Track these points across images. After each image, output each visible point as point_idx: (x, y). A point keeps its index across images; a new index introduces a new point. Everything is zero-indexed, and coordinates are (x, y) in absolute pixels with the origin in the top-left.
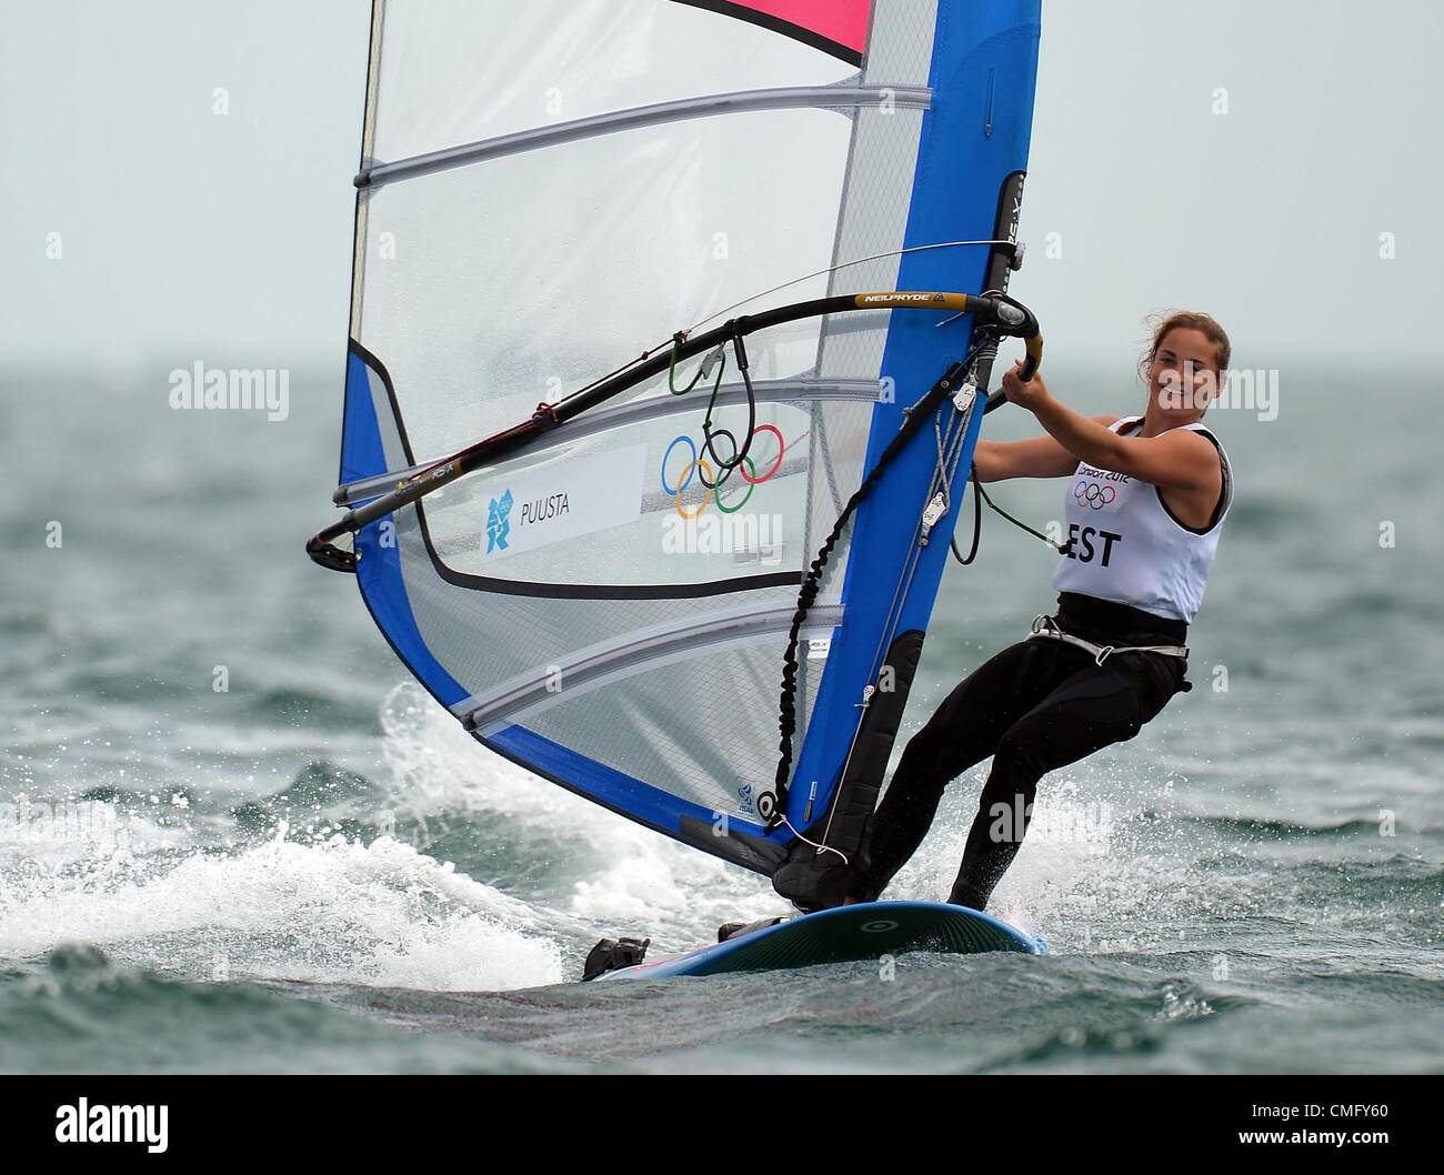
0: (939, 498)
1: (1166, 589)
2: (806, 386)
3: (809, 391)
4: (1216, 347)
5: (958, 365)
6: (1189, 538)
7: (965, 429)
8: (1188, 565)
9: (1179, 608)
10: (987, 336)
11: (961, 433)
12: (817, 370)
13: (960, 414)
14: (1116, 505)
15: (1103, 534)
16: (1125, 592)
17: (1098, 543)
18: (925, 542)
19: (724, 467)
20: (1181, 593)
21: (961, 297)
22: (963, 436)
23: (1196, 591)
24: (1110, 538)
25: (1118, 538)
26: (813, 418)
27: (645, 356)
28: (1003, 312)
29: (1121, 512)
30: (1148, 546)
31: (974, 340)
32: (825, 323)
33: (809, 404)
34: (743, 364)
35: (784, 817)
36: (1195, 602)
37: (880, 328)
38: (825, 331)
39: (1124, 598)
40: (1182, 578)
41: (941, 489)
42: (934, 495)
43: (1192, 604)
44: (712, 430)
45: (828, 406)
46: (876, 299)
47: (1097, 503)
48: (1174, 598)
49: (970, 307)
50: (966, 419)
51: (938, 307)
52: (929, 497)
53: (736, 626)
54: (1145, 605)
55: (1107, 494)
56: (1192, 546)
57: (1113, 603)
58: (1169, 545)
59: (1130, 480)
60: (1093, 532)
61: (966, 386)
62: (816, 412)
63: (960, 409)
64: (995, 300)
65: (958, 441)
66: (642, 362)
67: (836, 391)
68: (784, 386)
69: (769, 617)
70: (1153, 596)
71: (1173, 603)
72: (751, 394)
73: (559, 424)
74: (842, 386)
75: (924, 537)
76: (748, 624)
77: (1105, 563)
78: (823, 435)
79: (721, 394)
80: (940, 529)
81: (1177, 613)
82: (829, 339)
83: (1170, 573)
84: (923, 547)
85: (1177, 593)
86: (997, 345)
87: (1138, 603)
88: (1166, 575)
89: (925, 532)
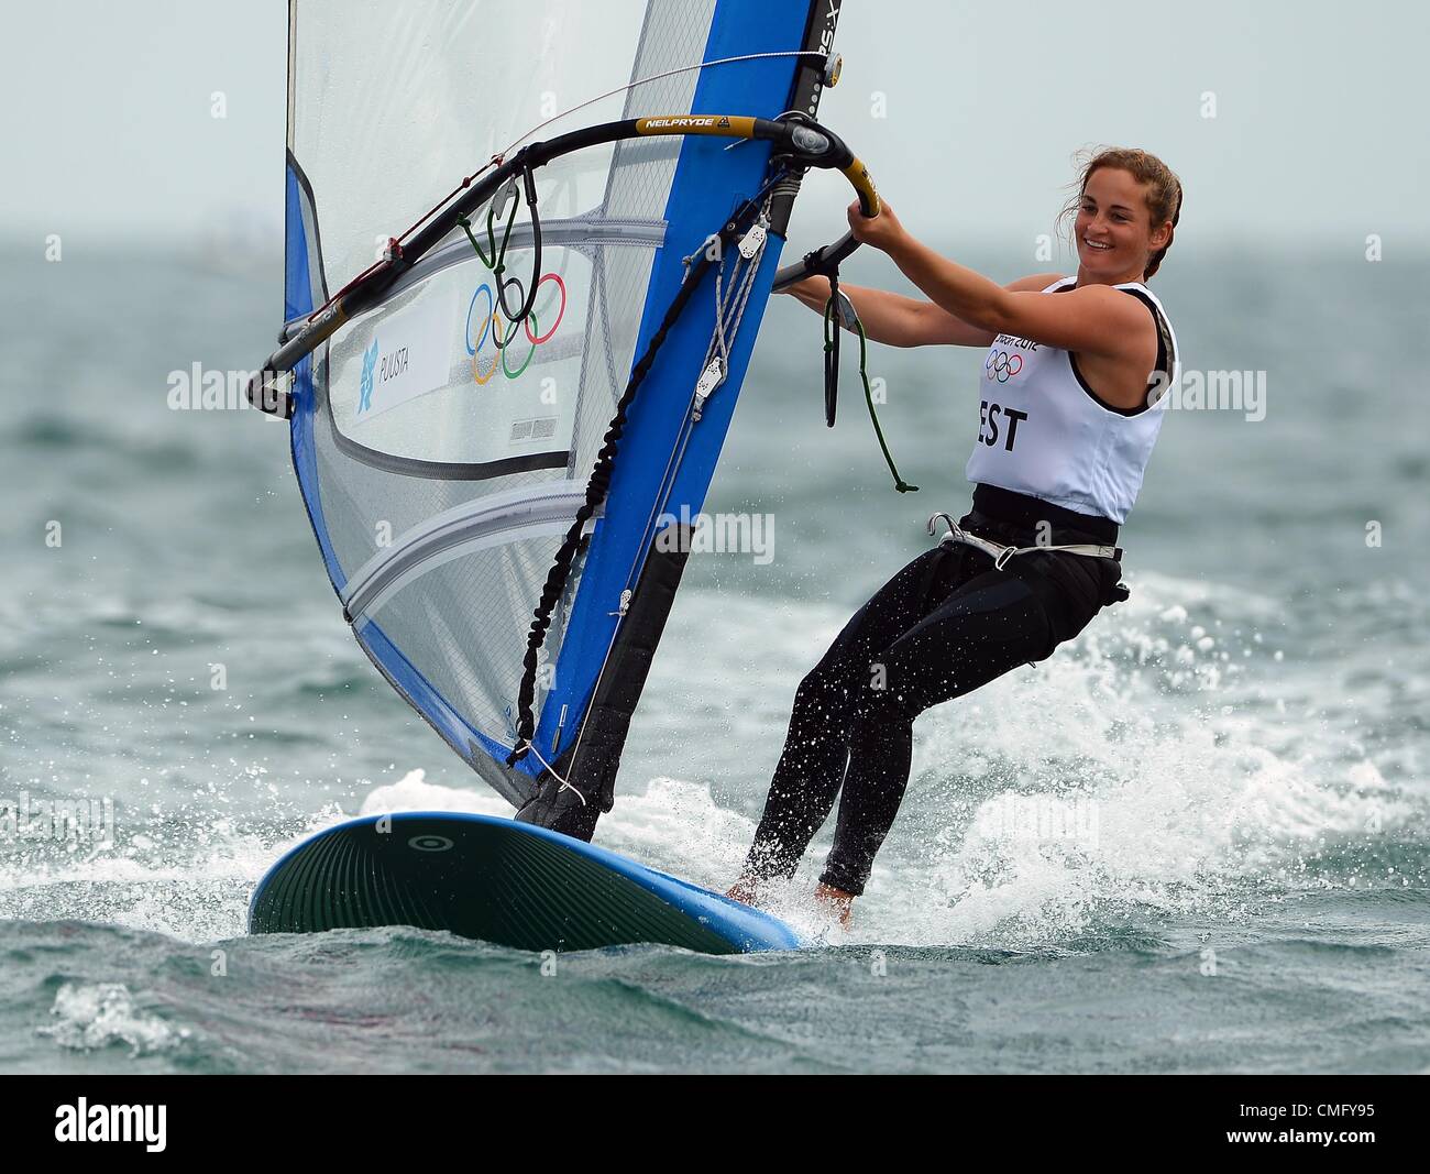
0: (716, 364)
1: (1082, 480)
2: (590, 227)
3: (591, 234)
4: (1149, 188)
5: (748, 202)
6: (1111, 419)
7: (752, 280)
8: (1111, 452)
9: (1100, 502)
10: (783, 167)
11: (746, 285)
12: (603, 209)
13: (746, 262)
14: (1022, 376)
15: (1008, 412)
16: (1033, 483)
17: (1003, 422)
18: (697, 416)
19: (513, 320)
20: (1102, 485)
21: (748, 121)
22: (749, 288)
23: (1127, 485)
24: (1015, 416)
25: (1024, 416)
26: (595, 266)
27: (466, 183)
28: (799, 139)
29: (1026, 388)
30: (1058, 426)
31: (770, 172)
32: (618, 148)
33: (592, 249)
34: (532, 199)
35: (528, 742)
36: (1123, 496)
37: (671, 158)
38: (617, 160)
39: (1030, 488)
40: (1103, 466)
41: (719, 354)
42: (711, 359)
43: (1119, 499)
44: (505, 278)
45: (610, 252)
46: (657, 124)
47: (1003, 375)
48: (1091, 490)
49: (760, 133)
50: (753, 268)
51: (722, 132)
52: (706, 362)
53: (505, 516)
54: (1055, 498)
55: (1014, 364)
56: (1115, 429)
57: (1020, 495)
58: (1085, 426)
59: (1040, 347)
60: (999, 411)
61: (755, 228)
62: (598, 259)
63: (746, 256)
64: (789, 124)
65: (742, 295)
66: (465, 191)
67: (618, 234)
68: (570, 227)
69: (535, 506)
70: (1064, 487)
71: (1089, 496)
72: (538, 237)
73: (411, 265)
74: (626, 229)
75: (696, 411)
76: (515, 514)
77: (1009, 446)
78: (602, 287)
79: (513, 236)
80: (717, 401)
81: (1098, 509)
82: (620, 170)
83: (1086, 459)
84: (696, 423)
85: (1096, 484)
86: (801, 178)
87: (1046, 495)
88: (1083, 464)
89: (698, 405)
